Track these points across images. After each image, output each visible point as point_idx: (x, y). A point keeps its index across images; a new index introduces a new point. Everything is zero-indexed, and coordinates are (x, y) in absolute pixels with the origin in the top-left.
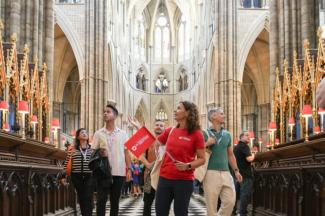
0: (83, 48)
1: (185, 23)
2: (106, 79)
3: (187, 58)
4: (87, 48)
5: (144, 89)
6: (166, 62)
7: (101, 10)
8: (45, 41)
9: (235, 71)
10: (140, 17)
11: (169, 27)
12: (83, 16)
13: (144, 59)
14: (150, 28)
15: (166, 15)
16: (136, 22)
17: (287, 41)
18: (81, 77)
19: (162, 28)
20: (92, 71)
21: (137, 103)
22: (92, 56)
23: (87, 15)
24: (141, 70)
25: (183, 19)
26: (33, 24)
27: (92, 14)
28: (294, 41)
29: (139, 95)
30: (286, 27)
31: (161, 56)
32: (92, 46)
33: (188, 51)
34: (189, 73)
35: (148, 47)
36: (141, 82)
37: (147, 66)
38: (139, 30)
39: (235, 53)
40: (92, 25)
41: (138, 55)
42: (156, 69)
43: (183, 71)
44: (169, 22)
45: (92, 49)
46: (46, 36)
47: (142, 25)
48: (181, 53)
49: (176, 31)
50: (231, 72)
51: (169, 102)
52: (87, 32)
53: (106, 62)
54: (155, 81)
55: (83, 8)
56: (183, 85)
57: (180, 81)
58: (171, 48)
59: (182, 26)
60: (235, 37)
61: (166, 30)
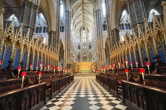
0: (65, 42)
1: (90, 32)
2: (70, 49)
3: (91, 40)
4: (66, 42)
5: (80, 49)
6: (86, 42)
7: (69, 33)
8: (58, 45)
9: (103, 46)
10: (78, 31)
11: (86, 33)
12: (65, 35)
13: (80, 41)
14: (81, 33)
15: (85, 30)
16: (78, 32)
17: (112, 42)
18: (64, 49)
19: (84, 33)
20: (67, 48)
21: (78, 53)
22: (67, 44)
23: (66, 34)
24: (79, 44)
25: (89, 31)
26: (55, 42)
27: (67, 34)
28: (114, 42)
29: (79, 50)
30: (112, 40)
31: (84, 40)
32: (67, 41)
33: (91, 39)
34: (92, 44)
35: (81, 38)
36: (79, 47)
37: (80, 43)
38: (78, 35)
39: (102, 41)
40: (67, 37)
41: (78, 41)
42: (83, 43)
43: (90, 44)
44: (86, 32)
45: (67, 42)
46: (58, 44)
47: (79, 33)
48: (89, 39)
49: (88, 34)
50: (102, 46)
51: (87, 52)
52: (66, 38)
53: (70, 45)
54: (83, 47)
55: (65, 33)
56: (90, 47)
57: (89, 46)
58: (87, 38)
59: (89, 33)
60: (102, 37)
61: (85, 34)
